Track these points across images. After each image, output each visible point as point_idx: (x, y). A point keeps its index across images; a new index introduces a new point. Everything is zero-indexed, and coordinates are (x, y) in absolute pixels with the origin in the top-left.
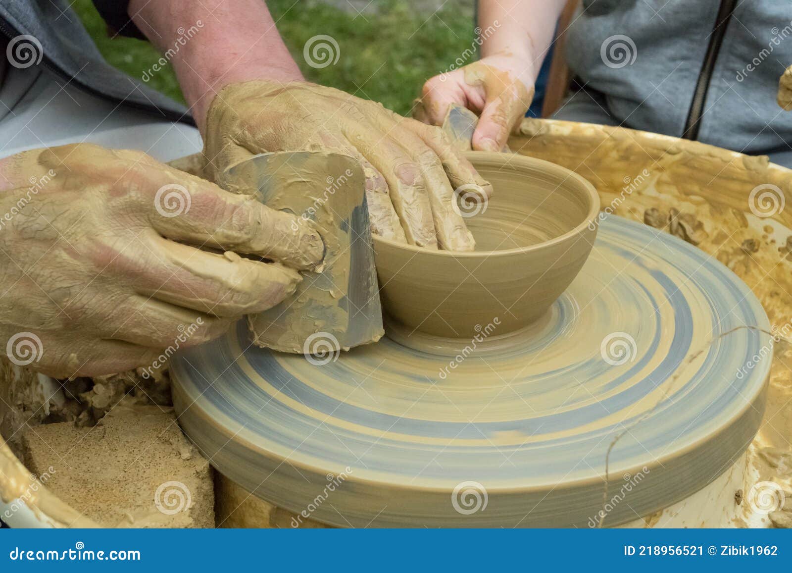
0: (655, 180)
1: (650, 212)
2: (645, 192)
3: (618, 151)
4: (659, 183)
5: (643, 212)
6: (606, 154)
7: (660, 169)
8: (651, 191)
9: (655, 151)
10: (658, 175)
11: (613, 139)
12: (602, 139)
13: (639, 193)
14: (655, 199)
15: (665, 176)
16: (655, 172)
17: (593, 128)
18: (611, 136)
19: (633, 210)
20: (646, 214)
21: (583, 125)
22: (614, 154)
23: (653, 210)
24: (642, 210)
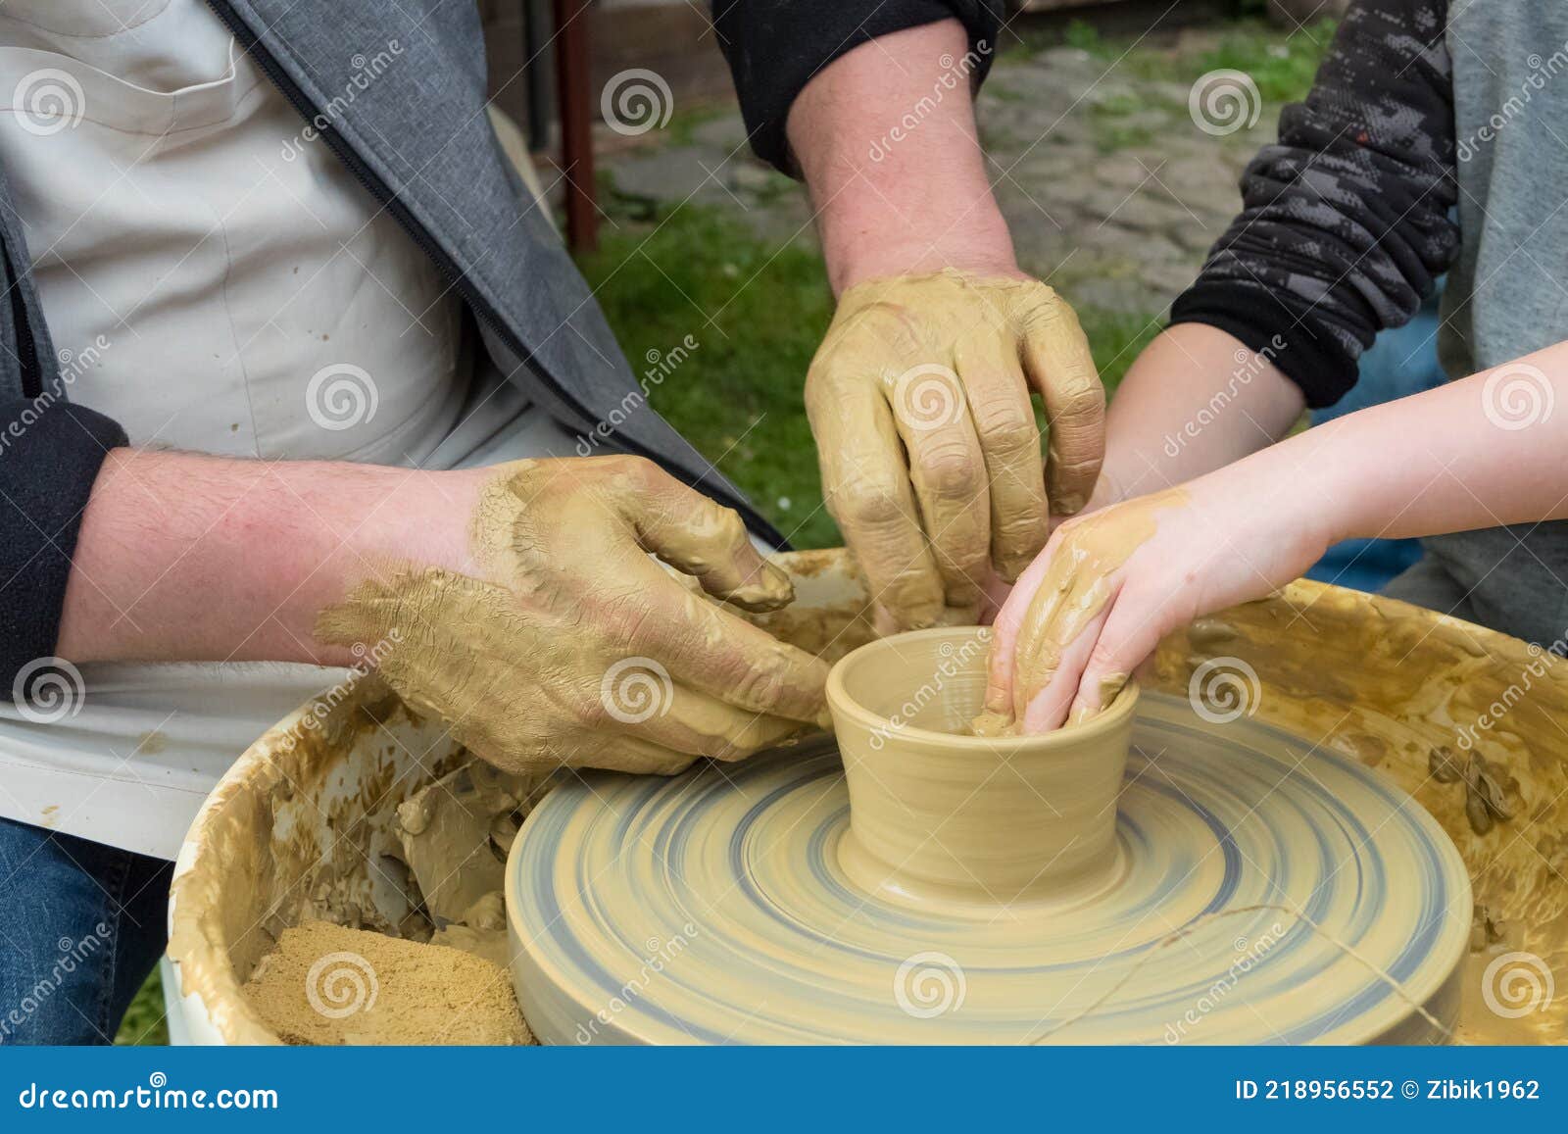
0: (1448, 697)
1: (1438, 753)
2: (1431, 717)
3: (1390, 641)
4: (1454, 704)
5: (1428, 753)
6: (1371, 645)
7: (1457, 680)
8: (1441, 717)
9: (1449, 648)
10: (1452, 690)
11: (1384, 619)
12: (1367, 618)
13: (1423, 718)
14: (1448, 731)
15: (1464, 694)
16: (1448, 684)
17: (1356, 597)
18: (1382, 615)
19: (1411, 748)
20: (1433, 756)
21: (1341, 590)
22: (1384, 646)
23: (1443, 750)
24: (1427, 746)
